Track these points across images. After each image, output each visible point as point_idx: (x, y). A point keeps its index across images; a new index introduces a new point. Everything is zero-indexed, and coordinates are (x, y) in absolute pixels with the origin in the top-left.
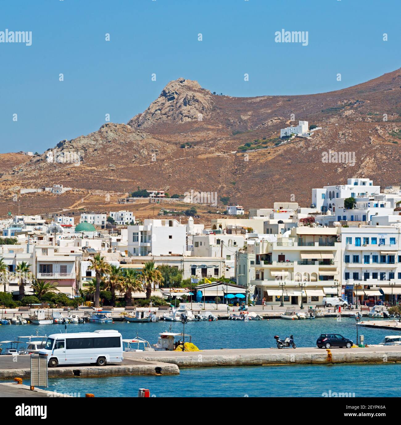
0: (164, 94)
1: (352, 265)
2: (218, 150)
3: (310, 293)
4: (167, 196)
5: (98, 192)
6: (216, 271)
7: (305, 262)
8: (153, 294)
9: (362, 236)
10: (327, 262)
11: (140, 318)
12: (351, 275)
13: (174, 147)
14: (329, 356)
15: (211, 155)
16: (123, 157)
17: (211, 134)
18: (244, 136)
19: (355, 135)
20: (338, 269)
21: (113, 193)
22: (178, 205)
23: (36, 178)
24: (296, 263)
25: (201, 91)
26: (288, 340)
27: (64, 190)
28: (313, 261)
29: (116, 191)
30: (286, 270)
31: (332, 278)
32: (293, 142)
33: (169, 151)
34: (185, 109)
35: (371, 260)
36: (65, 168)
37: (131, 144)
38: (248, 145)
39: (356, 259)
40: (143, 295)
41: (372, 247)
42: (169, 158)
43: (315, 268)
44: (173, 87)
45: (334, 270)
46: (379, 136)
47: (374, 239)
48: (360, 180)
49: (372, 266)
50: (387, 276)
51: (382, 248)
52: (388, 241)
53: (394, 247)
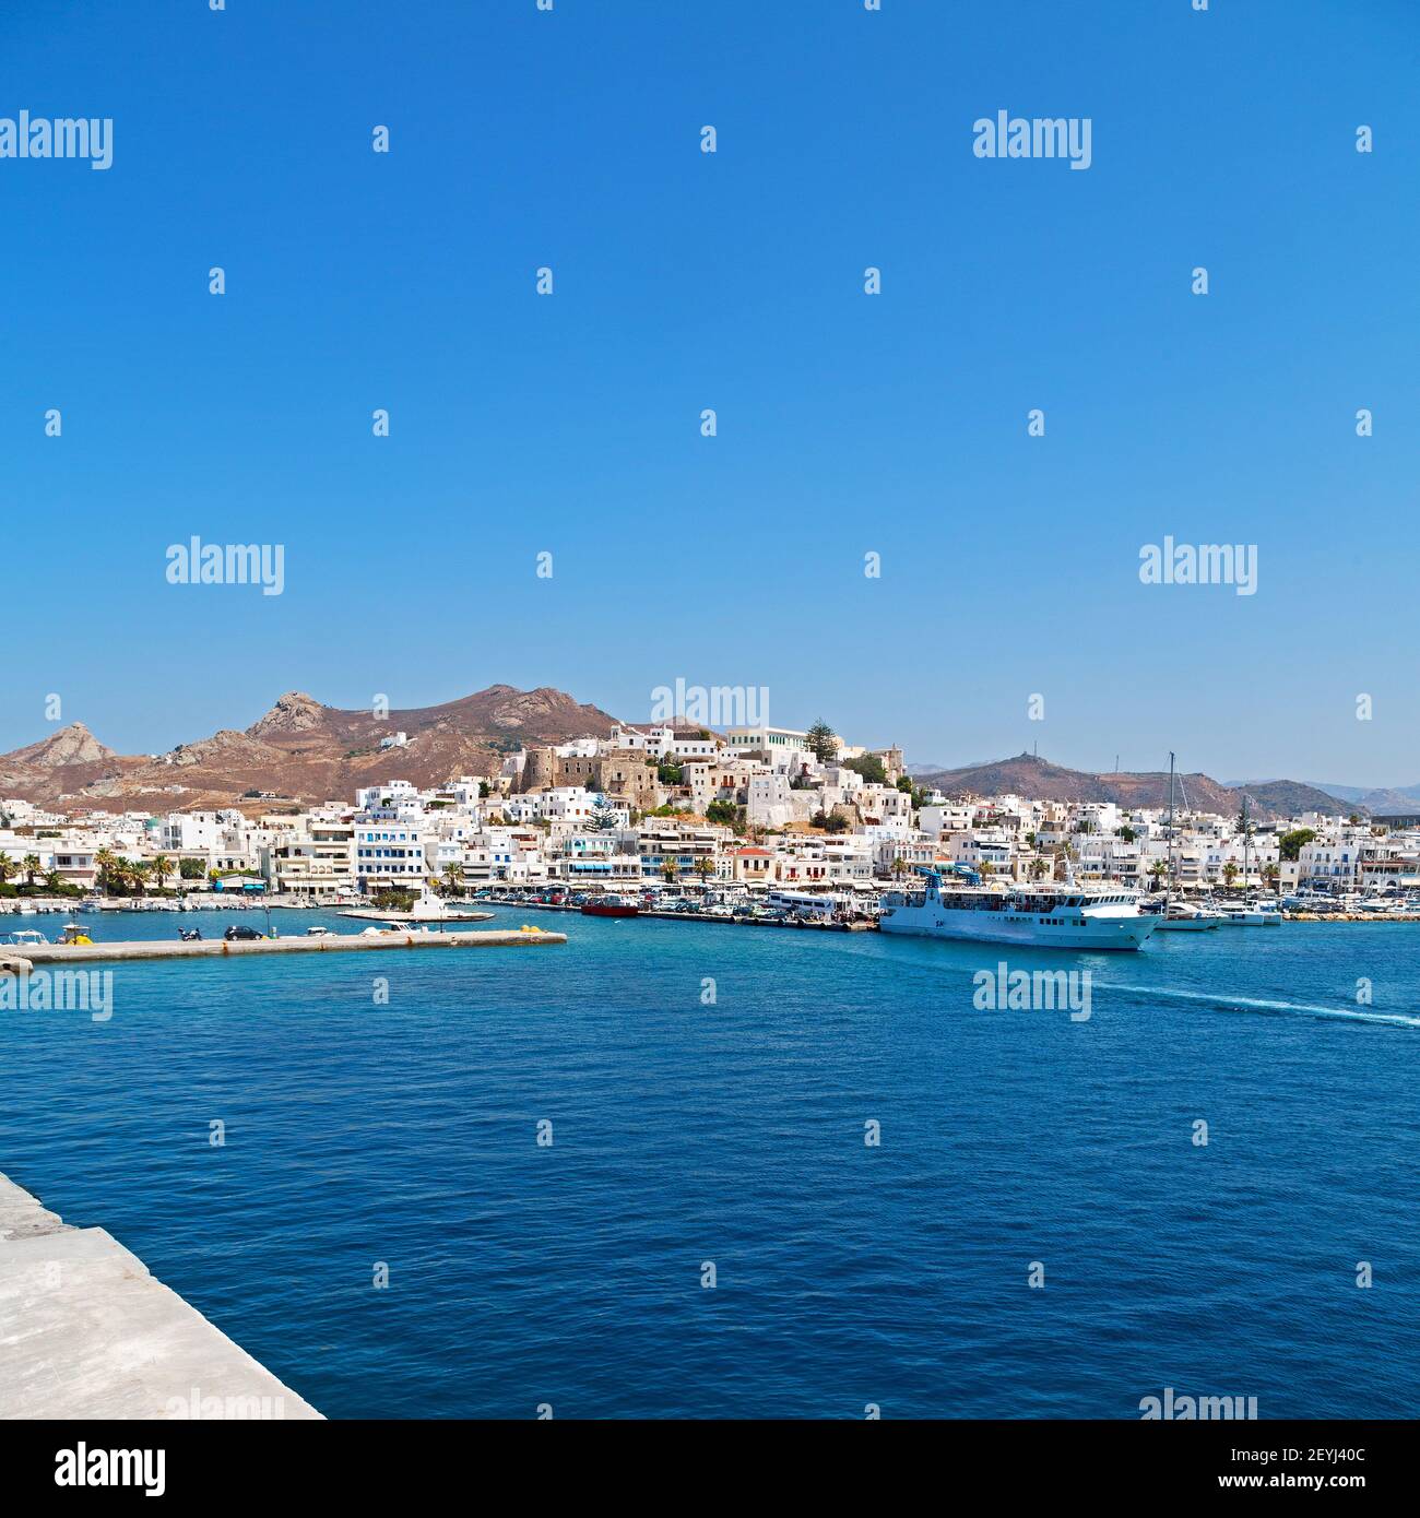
0: (279, 705)
1: (365, 859)
2: (326, 756)
3: (326, 884)
4: (277, 796)
5: (214, 792)
6: (242, 864)
7: (321, 856)
8: (165, 885)
9: (374, 832)
10: (341, 856)
11: (133, 907)
12: (365, 868)
13: (285, 753)
14: (225, 948)
15: (318, 761)
16: (238, 761)
17: (321, 743)
18: (349, 745)
19: (446, 746)
20: (353, 862)
21: (228, 793)
22: (289, 805)
23: (156, 779)
24: (311, 856)
25: (313, 703)
26: (193, 932)
27: (182, 790)
28: (328, 856)
29: (231, 792)
30: (302, 863)
31: (346, 870)
32: (392, 751)
33: (280, 756)
34: (298, 720)
35: (383, 854)
36: (183, 770)
37: (245, 749)
38: (353, 753)
39: (369, 854)
40: (156, 886)
41: (383, 843)
42: (280, 763)
43: (330, 862)
44: (286, 699)
45: (349, 863)
46: (467, 747)
47: (385, 835)
48: (400, 782)
49: (384, 860)
50: (398, 869)
51: (393, 843)
52: (398, 837)
53: (403, 843)
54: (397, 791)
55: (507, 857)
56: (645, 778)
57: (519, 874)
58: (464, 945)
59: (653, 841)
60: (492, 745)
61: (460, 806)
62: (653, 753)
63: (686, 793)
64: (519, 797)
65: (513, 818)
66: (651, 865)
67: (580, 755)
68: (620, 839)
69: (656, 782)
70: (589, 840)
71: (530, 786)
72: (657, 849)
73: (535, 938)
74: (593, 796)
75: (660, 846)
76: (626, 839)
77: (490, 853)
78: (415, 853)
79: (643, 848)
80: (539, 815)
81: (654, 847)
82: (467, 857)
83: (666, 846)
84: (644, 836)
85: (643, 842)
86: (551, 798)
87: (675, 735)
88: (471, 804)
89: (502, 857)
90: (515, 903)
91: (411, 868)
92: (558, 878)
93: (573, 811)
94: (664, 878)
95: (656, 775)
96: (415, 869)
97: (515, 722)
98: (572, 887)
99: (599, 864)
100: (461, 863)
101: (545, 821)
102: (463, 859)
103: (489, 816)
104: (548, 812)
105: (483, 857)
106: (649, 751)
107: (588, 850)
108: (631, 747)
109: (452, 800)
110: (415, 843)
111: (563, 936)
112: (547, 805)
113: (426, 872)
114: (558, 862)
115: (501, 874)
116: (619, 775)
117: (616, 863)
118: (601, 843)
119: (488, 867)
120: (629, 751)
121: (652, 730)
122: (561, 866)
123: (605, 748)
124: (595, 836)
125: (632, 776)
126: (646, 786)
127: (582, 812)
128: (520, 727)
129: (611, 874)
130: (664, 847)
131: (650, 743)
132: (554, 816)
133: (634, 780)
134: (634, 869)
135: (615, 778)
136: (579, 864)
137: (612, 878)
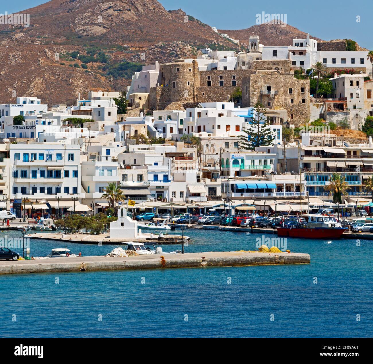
1: (20, 180)
9: (30, 152)
12: (19, 190)
19: (24, 57)
20: (7, 184)
35: (38, 175)
39: (24, 174)
41: (39, 163)
45: (3, 184)
46: (48, 58)
47: (41, 155)
48: (29, 99)
49: (40, 180)
50: (54, 190)
51: (49, 163)
52: (54, 157)
53: (60, 163)
54: (27, 108)
55: (166, 177)
56: (297, 91)
57: (178, 194)
58: (213, 265)
59: (318, 159)
60: (74, 56)
61: (101, 123)
62: (298, 64)
63: (341, 107)
64: (164, 113)
65: (158, 136)
66: (316, 184)
67: (220, 67)
68: (281, 156)
69: (308, 95)
70: (248, 157)
71: (169, 101)
72: (322, 167)
73: (281, 258)
74: (245, 111)
75: (325, 163)
76: (288, 156)
77: (148, 172)
78: (71, 174)
79: (307, 165)
80: (185, 132)
81: (318, 165)
82: (125, 177)
83: (331, 163)
84: (308, 153)
85: (307, 159)
86: (199, 114)
87: (319, 45)
88: (110, 121)
89: (161, 177)
90: (190, 225)
91: (67, 190)
92: (219, 198)
93: (223, 127)
94: (331, 198)
95: (307, 88)
96: (71, 190)
97: (99, 30)
98: (239, 208)
99: (262, 184)
100: (119, 183)
101: (194, 138)
102: (120, 179)
103: (133, 134)
104: (195, 128)
105: (140, 177)
106: (294, 63)
107: (247, 168)
108: (275, 59)
109: (89, 117)
110: (71, 163)
111: (307, 256)
112: (195, 121)
113: (81, 194)
114: (219, 181)
115: (160, 195)
116: (269, 88)
117: (280, 182)
118: (260, 161)
119: (146, 188)
120: (274, 63)
121: (295, 41)
122: (222, 185)
123: (246, 60)
124: (254, 154)
125: (282, 89)
126: (298, 100)
127: (233, 128)
128: (103, 36)
129: (274, 195)
130: (330, 164)
131: (294, 54)
132: (202, 133)
133: (285, 93)
134: (298, 188)
135: (265, 92)
136: (240, 183)
137: (275, 199)
